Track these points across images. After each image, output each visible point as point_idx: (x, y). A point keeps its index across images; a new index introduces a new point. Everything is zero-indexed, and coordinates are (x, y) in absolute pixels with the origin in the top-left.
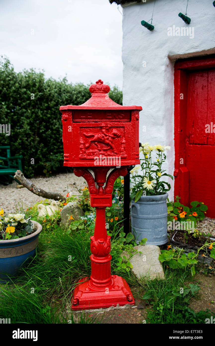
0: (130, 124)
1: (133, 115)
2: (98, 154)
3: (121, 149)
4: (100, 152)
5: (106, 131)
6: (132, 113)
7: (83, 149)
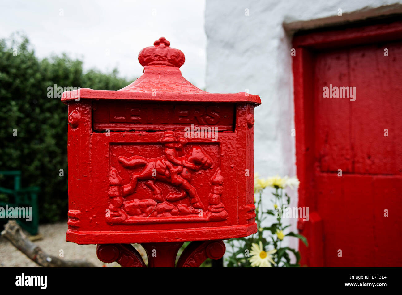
0: (234, 137)
1: (240, 116)
2: (155, 210)
3: (211, 198)
4: (161, 206)
5: (176, 154)
6: (239, 110)
7: (118, 199)
